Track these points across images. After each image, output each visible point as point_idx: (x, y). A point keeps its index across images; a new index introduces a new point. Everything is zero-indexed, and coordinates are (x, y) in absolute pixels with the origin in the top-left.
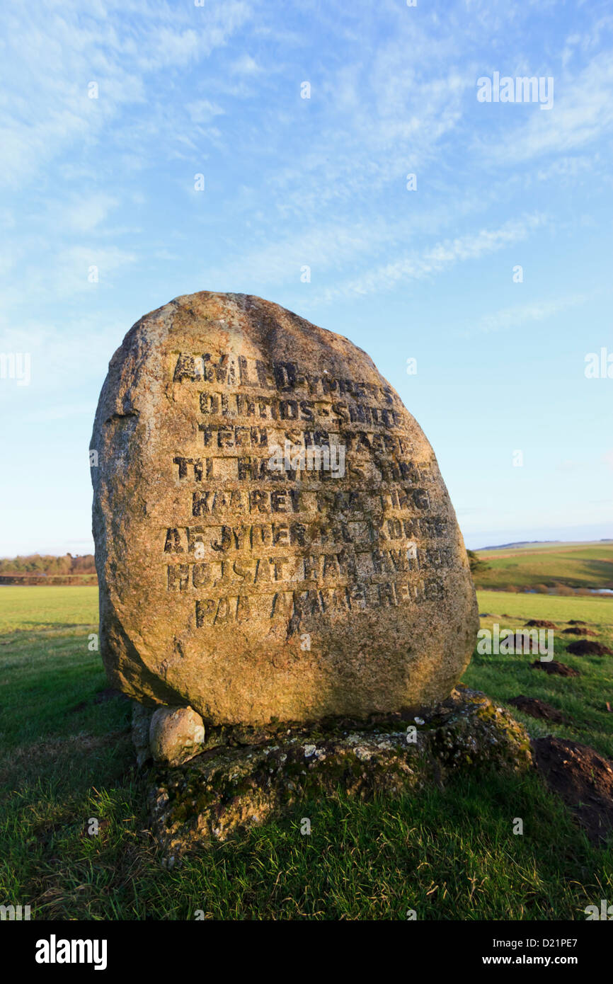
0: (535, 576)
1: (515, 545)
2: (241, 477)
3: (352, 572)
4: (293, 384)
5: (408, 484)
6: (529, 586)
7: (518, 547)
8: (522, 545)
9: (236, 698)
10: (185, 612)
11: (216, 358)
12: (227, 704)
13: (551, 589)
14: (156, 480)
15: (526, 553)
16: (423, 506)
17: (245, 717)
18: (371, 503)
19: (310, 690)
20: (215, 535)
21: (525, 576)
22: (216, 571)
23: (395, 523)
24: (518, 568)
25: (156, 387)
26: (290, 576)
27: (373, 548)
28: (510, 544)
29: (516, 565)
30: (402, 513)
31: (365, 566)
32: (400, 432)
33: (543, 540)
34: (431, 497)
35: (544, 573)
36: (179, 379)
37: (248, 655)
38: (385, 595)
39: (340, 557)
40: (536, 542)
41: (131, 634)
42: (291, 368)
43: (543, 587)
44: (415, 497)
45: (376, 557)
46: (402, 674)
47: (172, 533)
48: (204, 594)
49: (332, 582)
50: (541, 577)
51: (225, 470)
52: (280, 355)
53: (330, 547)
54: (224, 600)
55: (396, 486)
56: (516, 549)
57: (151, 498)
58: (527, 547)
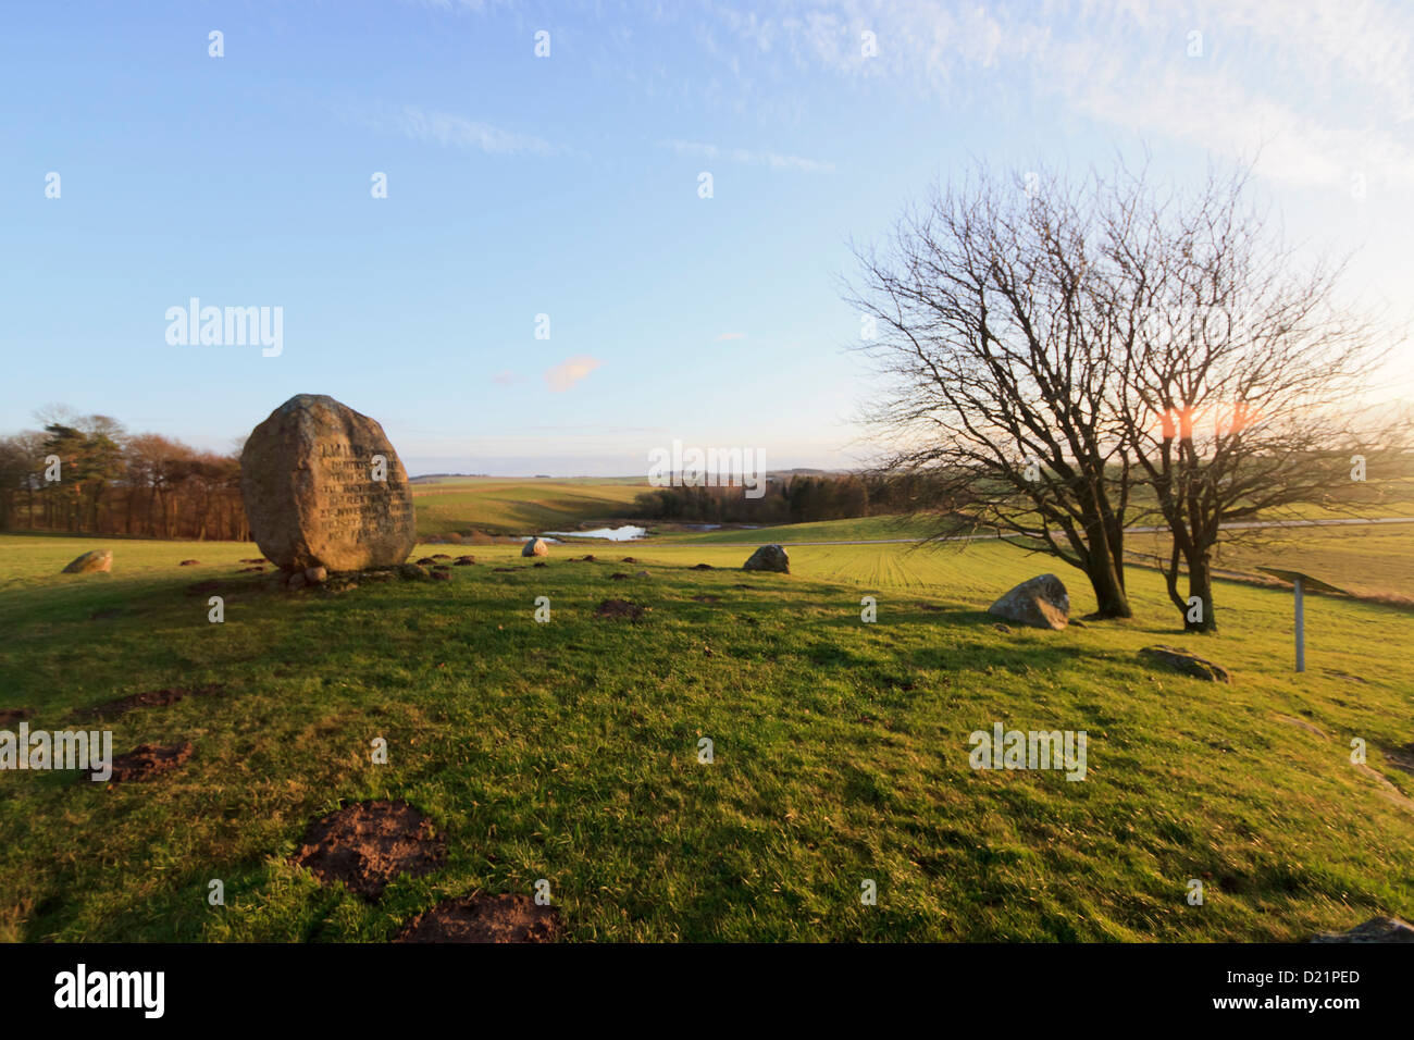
0: (450, 523)
1: (428, 479)
2: (345, 491)
3: (378, 524)
4: (362, 454)
5: (399, 491)
6: (438, 536)
7: (431, 482)
8: (437, 479)
9: (339, 563)
10: (326, 536)
11: (335, 446)
12: (336, 564)
13: (465, 539)
14: (318, 494)
15: (441, 491)
16: (403, 499)
17: (342, 568)
18: (386, 499)
19: (363, 560)
20: (336, 512)
21: (435, 522)
22: (335, 524)
23: (394, 506)
24: (427, 512)
25: (317, 459)
26: (358, 525)
27: (386, 515)
28: (421, 477)
29: (425, 508)
30: (396, 502)
31: (383, 521)
32: (398, 470)
33: (467, 473)
34: (406, 496)
35: (461, 518)
36: (324, 456)
37: (345, 551)
38: (389, 531)
39: (374, 518)
40: (458, 475)
41: (309, 544)
42: (361, 448)
43: (456, 535)
44: (401, 496)
45: (386, 518)
46: (392, 556)
47: (323, 512)
48: (332, 531)
49: (372, 526)
50: (455, 523)
51: (339, 489)
52: (357, 442)
53: (372, 515)
54: (337, 533)
55: (394, 492)
56: (429, 485)
57: (317, 500)
58: (445, 482)
